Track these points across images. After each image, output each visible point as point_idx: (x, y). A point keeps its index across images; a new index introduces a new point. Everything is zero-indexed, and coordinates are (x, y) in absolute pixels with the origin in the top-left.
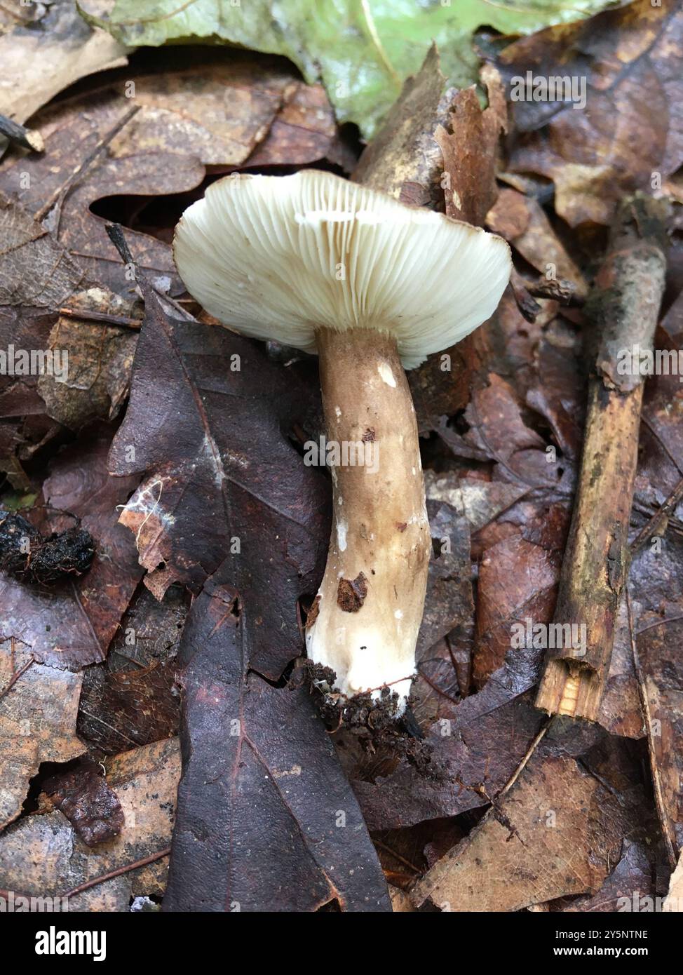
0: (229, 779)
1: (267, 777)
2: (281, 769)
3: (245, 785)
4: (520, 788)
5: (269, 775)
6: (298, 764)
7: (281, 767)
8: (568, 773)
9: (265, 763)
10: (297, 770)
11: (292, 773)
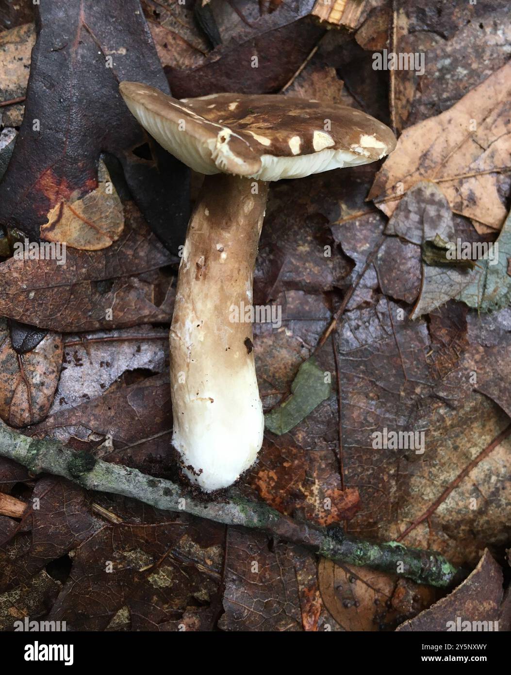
0: (71, 50)
1: (99, 53)
2: (111, 48)
3: (83, 57)
4: (294, 90)
5: (101, 51)
6: (124, 47)
7: (111, 47)
8: (329, 79)
9: (99, 43)
10: (123, 51)
11: (119, 52)
